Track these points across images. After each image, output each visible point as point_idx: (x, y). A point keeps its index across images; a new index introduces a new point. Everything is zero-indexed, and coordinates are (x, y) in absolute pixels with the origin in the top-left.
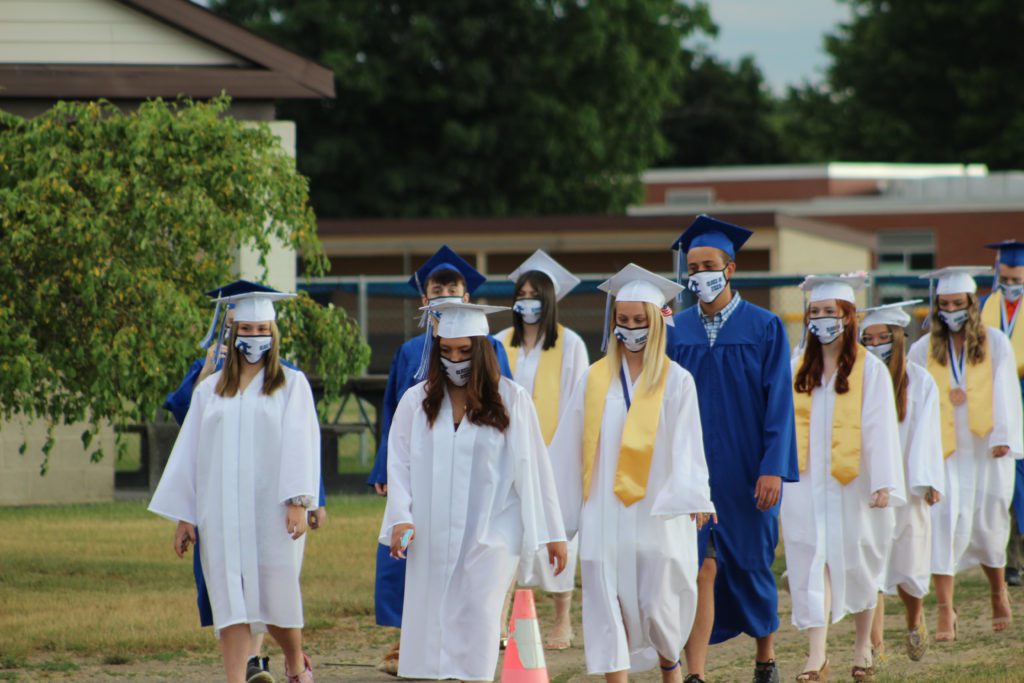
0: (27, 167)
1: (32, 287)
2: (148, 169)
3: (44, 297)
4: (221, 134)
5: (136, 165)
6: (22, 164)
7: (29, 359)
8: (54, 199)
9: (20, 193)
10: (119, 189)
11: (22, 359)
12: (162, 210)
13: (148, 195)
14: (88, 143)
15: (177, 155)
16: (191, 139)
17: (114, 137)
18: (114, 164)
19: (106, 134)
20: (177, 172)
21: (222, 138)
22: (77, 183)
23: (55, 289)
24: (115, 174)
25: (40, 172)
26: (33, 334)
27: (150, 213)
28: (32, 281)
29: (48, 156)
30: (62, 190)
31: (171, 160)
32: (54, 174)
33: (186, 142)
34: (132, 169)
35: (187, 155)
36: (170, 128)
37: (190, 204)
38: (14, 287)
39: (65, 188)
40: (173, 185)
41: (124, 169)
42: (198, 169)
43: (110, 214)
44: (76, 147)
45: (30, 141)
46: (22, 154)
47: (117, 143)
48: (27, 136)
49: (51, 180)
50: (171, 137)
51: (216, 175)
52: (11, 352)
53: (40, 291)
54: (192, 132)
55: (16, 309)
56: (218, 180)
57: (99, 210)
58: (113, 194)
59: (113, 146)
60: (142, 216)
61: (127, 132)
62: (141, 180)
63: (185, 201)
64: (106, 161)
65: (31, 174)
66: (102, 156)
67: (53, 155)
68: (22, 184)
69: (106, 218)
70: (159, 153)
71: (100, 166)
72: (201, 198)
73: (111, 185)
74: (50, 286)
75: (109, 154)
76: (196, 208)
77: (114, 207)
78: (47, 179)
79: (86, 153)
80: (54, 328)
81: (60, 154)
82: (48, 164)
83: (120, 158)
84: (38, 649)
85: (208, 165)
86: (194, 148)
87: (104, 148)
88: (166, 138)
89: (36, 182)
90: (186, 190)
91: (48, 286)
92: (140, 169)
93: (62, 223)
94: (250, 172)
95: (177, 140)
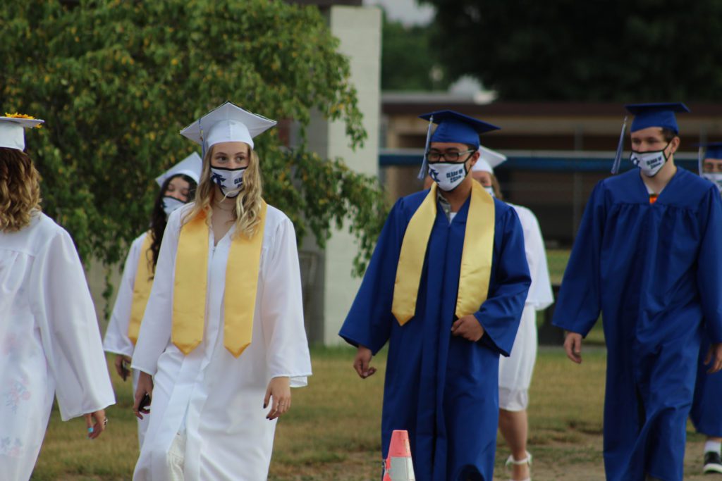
0: (96, 39)
1: (93, 148)
2: (204, 44)
3: (105, 157)
4: (270, 14)
5: (194, 41)
6: (92, 36)
7: (86, 212)
8: (117, 68)
9: (85, 62)
10: (174, 62)
11: (80, 212)
12: (213, 83)
13: (201, 67)
14: (151, 19)
15: (230, 33)
16: (244, 18)
17: (175, 15)
18: (174, 38)
19: (167, 11)
20: (229, 48)
21: (272, 19)
22: (139, 56)
23: (114, 150)
24: (171, 48)
25: (107, 44)
26: (93, 189)
27: (203, 86)
28: (95, 142)
29: (113, 30)
30: (123, 61)
31: (225, 37)
32: (117, 46)
33: (239, 21)
34: (190, 44)
35: (239, 32)
36: (226, 8)
37: (239, 77)
38: (77, 148)
39: (127, 59)
40: (224, 60)
41: (182, 44)
42: (248, 45)
43: (166, 83)
44: (141, 22)
45: (99, 17)
46: (93, 28)
47: (178, 20)
48: (97, 12)
49: (115, 52)
50: (227, 15)
51: (264, 52)
52: (71, 205)
53: (100, 152)
54: (244, 12)
55: (79, 166)
56: (266, 56)
57: (157, 80)
58: (169, 66)
59: (174, 23)
60: (196, 86)
61: (185, 9)
62: (196, 55)
63: (234, 75)
64: (168, 36)
65: (99, 46)
66: (162, 30)
67: (119, 28)
68: (89, 55)
69: (163, 87)
70: (214, 30)
71: (161, 41)
72: (249, 74)
73: (167, 58)
74: (110, 147)
75: (169, 30)
76: (244, 82)
77: (170, 78)
78: (111, 50)
79: (148, 29)
80: (113, 185)
81: (125, 29)
82: (114, 37)
83: (180, 35)
84: (69, 472)
85: (256, 44)
86: (246, 26)
87: (166, 24)
88: (220, 16)
89: (101, 54)
90: (236, 65)
91: (109, 147)
92: (196, 44)
93: (123, 90)
94: (295, 50)
95: (232, 19)
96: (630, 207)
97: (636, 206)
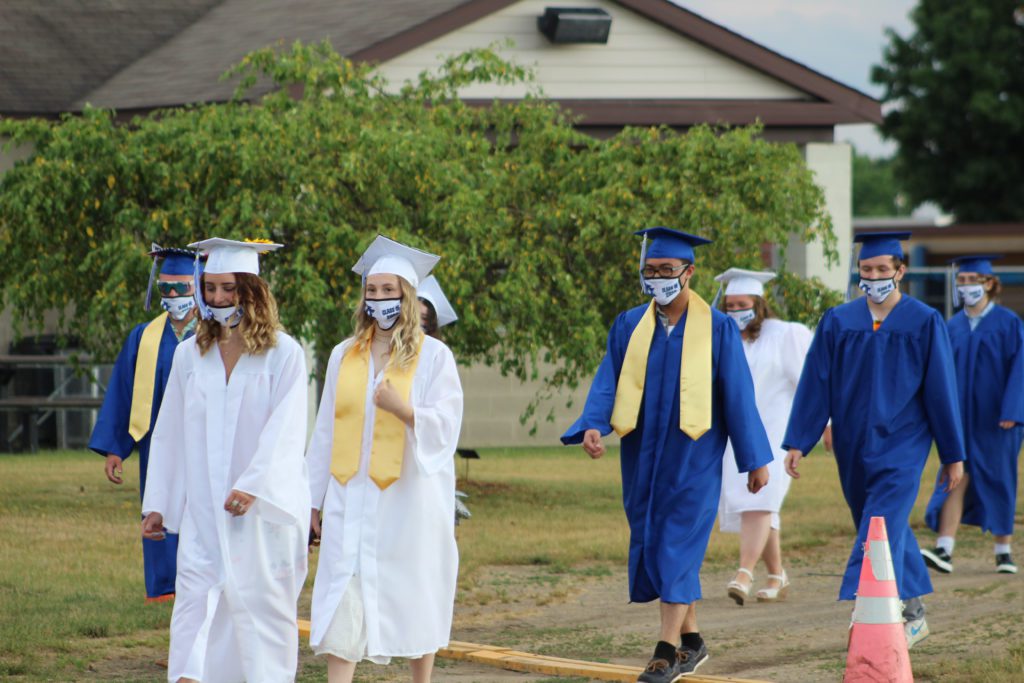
0: (599, 179)
1: (600, 273)
2: (695, 180)
3: (610, 281)
4: (752, 152)
5: (685, 177)
6: (596, 176)
7: (595, 329)
8: (619, 203)
9: (591, 198)
10: (669, 195)
11: (589, 330)
12: (702, 213)
13: (692, 200)
14: (648, 160)
15: (718, 169)
16: (729, 156)
17: (669, 155)
18: (668, 176)
19: (663, 152)
20: (717, 182)
21: (754, 156)
22: (638, 193)
23: (618, 276)
24: (667, 183)
25: (610, 182)
26: (601, 309)
27: (694, 215)
28: (601, 269)
29: (615, 170)
30: (625, 196)
31: (713, 173)
32: (619, 184)
33: (725, 159)
34: (682, 180)
35: (725, 168)
36: (714, 147)
37: (726, 207)
38: (586, 274)
39: (628, 195)
40: (713, 193)
41: (676, 178)
42: (733, 179)
43: (662, 214)
44: (639, 162)
45: (602, 159)
46: (597, 168)
47: (671, 160)
48: (601, 154)
49: (617, 189)
50: (714, 154)
51: (747, 185)
52: (582, 324)
53: (606, 278)
54: (730, 150)
55: (588, 290)
56: (750, 188)
57: (653, 212)
58: (665, 199)
59: (668, 162)
60: (688, 216)
61: (678, 150)
62: (688, 189)
63: (722, 206)
64: (662, 174)
65: (602, 184)
66: (658, 170)
67: (620, 168)
68: (595, 192)
69: (660, 219)
70: (703, 167)
71: (657, 178)
72: (734, 204)
73: (663, 193)
74: (615, 273)
75: (664, 169)
76: (731, 212)
77: (665, 210)
78: (614, 188)
79: (645, 168)
80: (618, 305)
81: (625, 168)
82: (616, 176)
83: (673, 170)
84: (586, 558)
85: (740, 178)
86: (731, 163)
87: (660, 163)
88: (710, 155)
89: (605, 191)
90: (723, 197)
91: (613, 273)
92: (689, 180)
93: (624, 222)
94: (774, 182)
95: (718, 157)
96: (856, 335)
97: (861, 334)
